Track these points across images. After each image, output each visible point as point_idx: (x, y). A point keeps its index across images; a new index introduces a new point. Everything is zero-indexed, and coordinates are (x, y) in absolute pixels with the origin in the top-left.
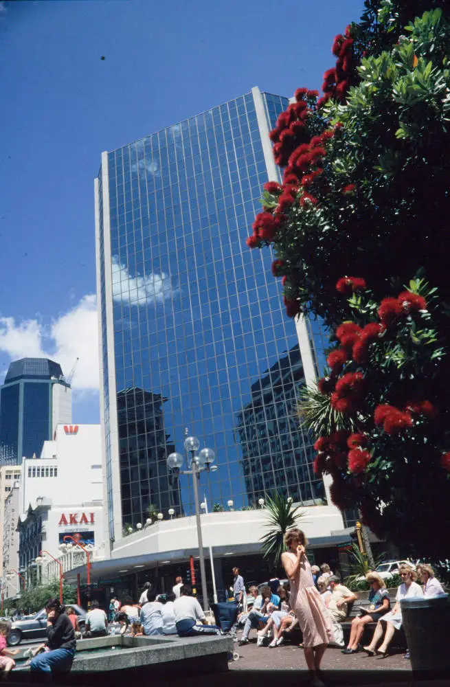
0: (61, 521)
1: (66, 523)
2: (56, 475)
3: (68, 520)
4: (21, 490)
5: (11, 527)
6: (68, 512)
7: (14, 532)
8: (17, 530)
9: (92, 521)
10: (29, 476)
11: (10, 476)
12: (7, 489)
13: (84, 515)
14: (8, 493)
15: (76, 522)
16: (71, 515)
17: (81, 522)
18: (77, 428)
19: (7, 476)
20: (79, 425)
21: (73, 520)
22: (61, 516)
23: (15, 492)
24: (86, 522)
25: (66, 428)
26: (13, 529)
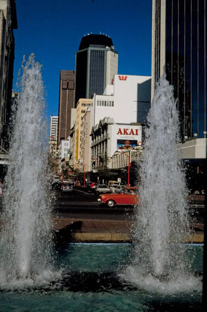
0: (119, 132)
1: (121, 134)
2: (113, 106)
3: (123, 132)
4: (92, 113)
5: (86, 133)
6: (122, 128)
7: (88, 136)
8: (90, 135)
9: (137, 134)
10: (98, 105)
11: (85, 104)
12: (83, 112)
13: (132, 130)
14: (84, 114)
15: (127, 134)
16: (124, 129)
17: (130, 134)
18: (126, 77)
19: (82, 104)
20: (127, 76)
21: (125, 132)
22: (119, 130)
23: (88, 113)
24: (133, 134)
25: (120, 77)
26: (87, 134)
